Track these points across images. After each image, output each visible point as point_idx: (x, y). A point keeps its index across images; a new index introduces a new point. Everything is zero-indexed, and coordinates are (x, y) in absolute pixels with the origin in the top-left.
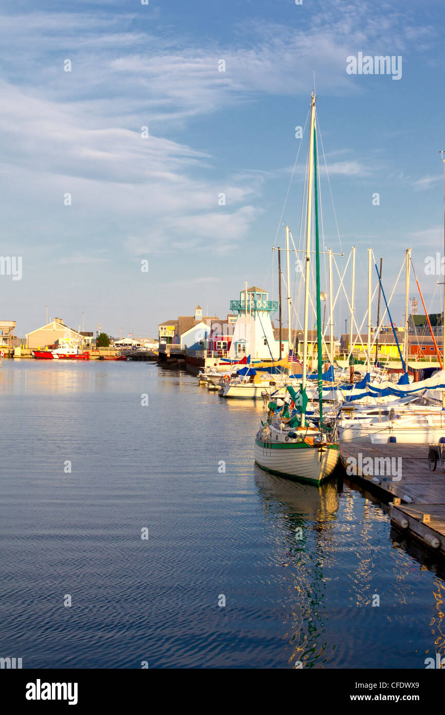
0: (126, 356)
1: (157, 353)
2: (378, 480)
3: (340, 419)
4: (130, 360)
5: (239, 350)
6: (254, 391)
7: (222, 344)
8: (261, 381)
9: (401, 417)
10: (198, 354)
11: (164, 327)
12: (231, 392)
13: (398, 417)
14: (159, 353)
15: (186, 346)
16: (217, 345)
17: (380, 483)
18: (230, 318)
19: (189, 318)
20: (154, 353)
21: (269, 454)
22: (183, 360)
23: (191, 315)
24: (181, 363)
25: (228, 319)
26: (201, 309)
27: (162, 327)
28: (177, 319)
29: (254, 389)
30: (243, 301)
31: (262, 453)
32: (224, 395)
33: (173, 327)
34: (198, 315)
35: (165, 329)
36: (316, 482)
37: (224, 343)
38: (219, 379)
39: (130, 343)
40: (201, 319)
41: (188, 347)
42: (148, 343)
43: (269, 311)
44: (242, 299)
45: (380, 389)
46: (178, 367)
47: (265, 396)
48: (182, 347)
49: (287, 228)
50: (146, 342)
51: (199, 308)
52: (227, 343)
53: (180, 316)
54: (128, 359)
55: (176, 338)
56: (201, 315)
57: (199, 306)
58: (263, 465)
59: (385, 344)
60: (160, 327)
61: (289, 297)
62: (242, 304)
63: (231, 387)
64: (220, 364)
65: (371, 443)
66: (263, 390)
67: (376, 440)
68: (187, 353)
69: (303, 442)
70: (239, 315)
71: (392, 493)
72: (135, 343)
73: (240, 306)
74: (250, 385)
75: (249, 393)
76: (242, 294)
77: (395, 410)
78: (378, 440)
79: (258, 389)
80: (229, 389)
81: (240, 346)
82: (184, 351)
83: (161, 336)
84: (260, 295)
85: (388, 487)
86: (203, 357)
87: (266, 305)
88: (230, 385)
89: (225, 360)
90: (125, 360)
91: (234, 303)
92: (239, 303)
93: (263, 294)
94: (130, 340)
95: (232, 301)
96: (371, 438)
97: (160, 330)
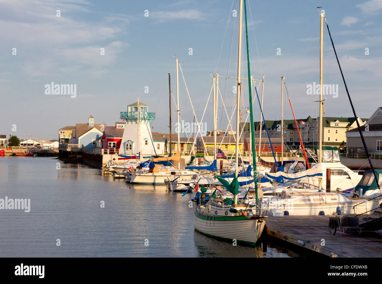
0: (33, 153)
1: (58, 151)
2: (303, 242)
3: (246, 199)
4: (36, 156)
5: (127, 149)
6: (153, 179)
7: (112, 144)
8: (158, 172)
9: (292, 197)
10: (96, 152)
11: (63, 131)
12: (137, 179)
13: (289, 197)
14: (59, 151)
15: (83, 145)
16: (108, 145)
17: (304, 245)
18: (117, 125)
19: (84, 124)
20: (54, 151)
21: (212, 225)
22: (81, 156)
23: (85, 123)
24: (80, 158)
25: (116, 125)
26: (93, 118)
27: (61, 131)
28: (75, 126)
29: (154, 177)
30: (130, 112)
31: (205, 224)
32: (131, 182)
33: (71, 132)
34: (91, 122)
35: (64, 133)
36: (253, 244)
37: (114, 144)
38: (123, 170)
39: (32, 143)
40: (93, 126)
41: (85, 146)
42: (45, 143)
43: (149, 120)
44: (129, 111)
45: (275, 177)
46: (77, 161)
47: (167, 182)
48: (79, 146)
49: (177, 59)
50: (44, 143)
51: (92, 117)
52: (116, 143)
53: (77, 123)
54: (35, 155)
55: (74, 139)
56: (93, 122)
57: (92, 116)
58: (206, 233)
59: (231, 144)
60: (60, 131)
61: (178, 110)
62: (129, 115)
63: (136, 175)
64: (119, 159)
65: (273, 216)
66: (166, 178)
67: (276, 214)
68: (84, 151)
69: (243, 215)
70: (127, 123)
71: (317, 251)
72: (36, 143)
73: (128, 116)
74: (151, 174)
75: (150, 180)
76: (129, 107)
77: (286, 192)
78: (278, 213)
79: (156, 177)
80: (135, 177)
81: (127, 145)
82: (82, 149)
83: (61, 138)
84: (142, 108)
85: (313, 247)
86: (101, 153)
87: (147, 115)
88: (136, 174)
89: (121, 156)
90: (32, 156)
91: (123, 113)
92: (127, 114)
93: (144, 107)
94: (31, 141)
95: (121, 113)
96: (272, 212)
97: (60, 133)
